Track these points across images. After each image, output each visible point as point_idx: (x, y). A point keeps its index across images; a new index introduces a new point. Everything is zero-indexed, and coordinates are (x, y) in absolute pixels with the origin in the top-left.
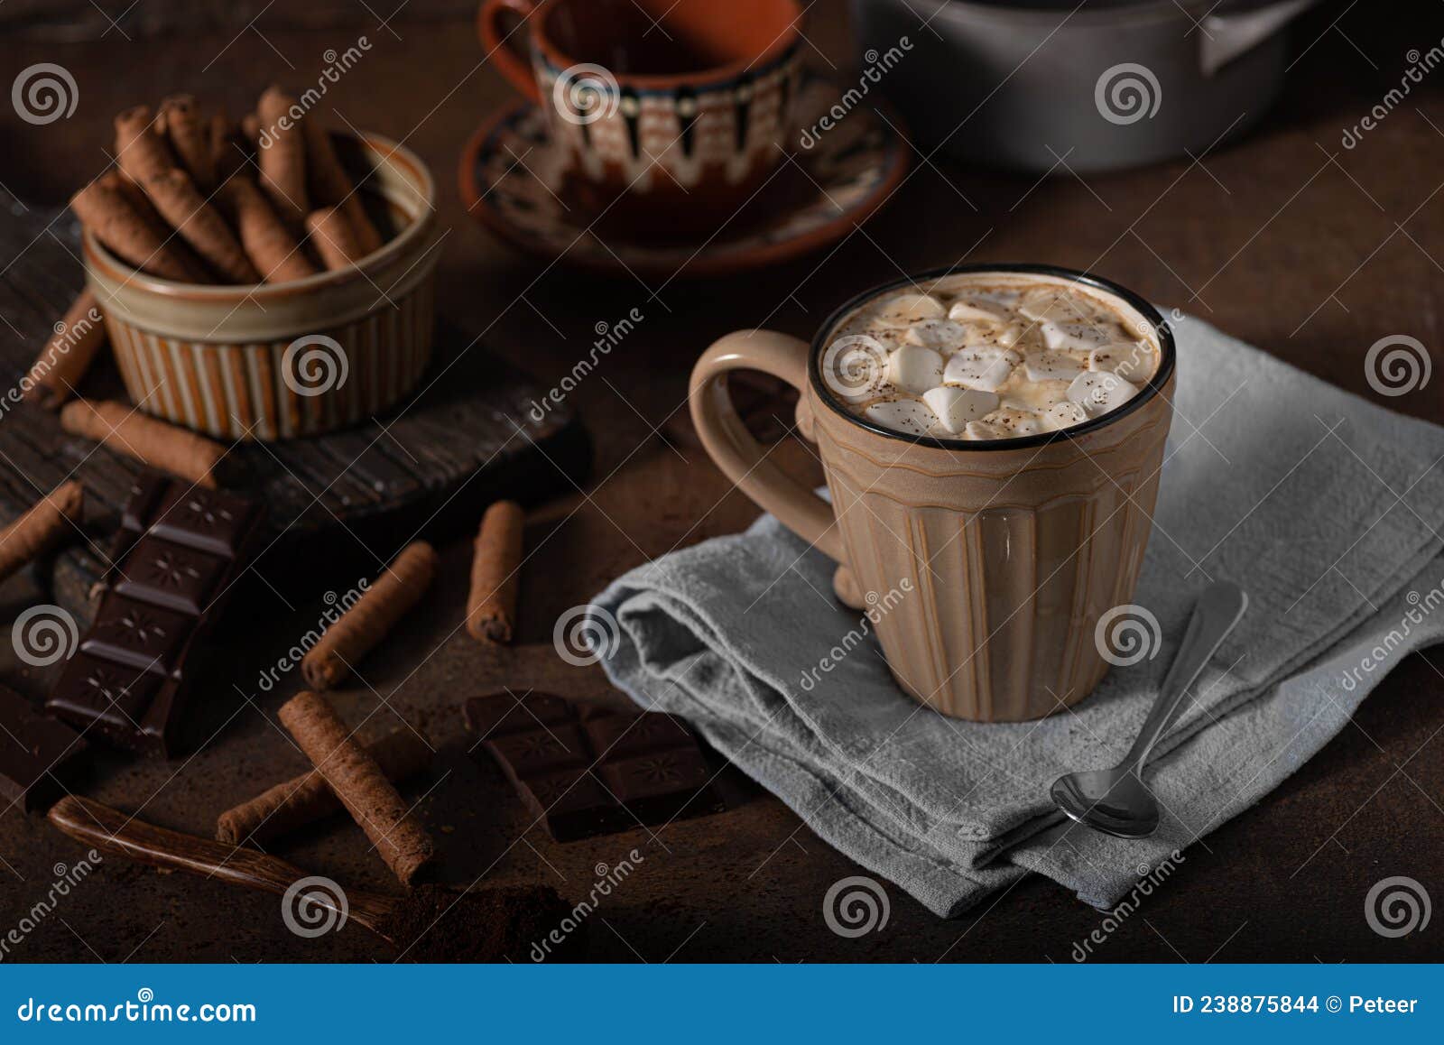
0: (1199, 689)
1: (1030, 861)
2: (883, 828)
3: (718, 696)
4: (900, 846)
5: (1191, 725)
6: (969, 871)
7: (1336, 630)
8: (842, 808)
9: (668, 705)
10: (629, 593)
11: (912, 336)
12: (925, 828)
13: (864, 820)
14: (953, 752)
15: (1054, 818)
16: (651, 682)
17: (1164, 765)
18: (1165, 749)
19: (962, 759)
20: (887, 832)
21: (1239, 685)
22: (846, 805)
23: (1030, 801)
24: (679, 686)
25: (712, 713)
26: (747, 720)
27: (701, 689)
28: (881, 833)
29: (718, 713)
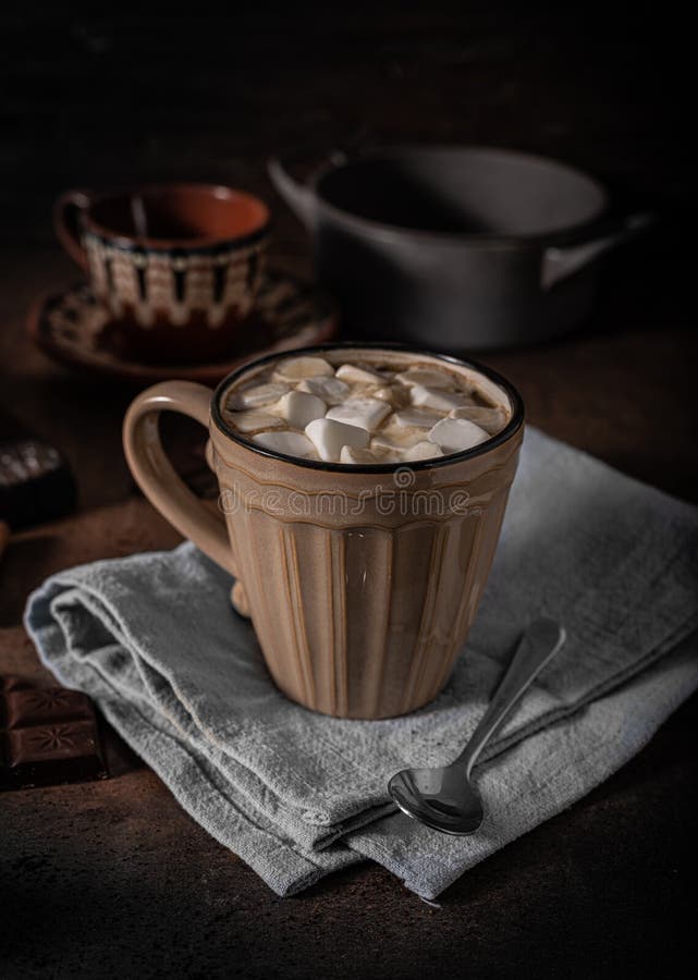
0: (523, 704)
1: (363, 847)
2: (240, 805)
3: (124, 679)
4: (253, 823)
5: (515, 734)
6: (309, 852)
7: (636, 665)
8: (208, 785)
9: (83, 685)
10: (61, 589)
11: (303, 387)
12: (276, 808)
13: (226, 797)
14: (310, 742)
15: (390, 809)
16: (74, 664)
17: (491, 767)
18: (491, 753)
19: (317, 749)
20: (244, 809)
21: (558, 703)
22: (212, 782)
23: (371, 792)
24: (95, 669)
25: (118, 693)
26: (144, 703)
27: (112, 673)
28: (239, 810)
29: (122, 694)
